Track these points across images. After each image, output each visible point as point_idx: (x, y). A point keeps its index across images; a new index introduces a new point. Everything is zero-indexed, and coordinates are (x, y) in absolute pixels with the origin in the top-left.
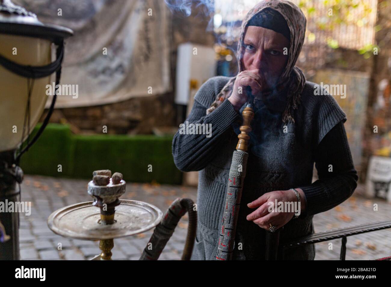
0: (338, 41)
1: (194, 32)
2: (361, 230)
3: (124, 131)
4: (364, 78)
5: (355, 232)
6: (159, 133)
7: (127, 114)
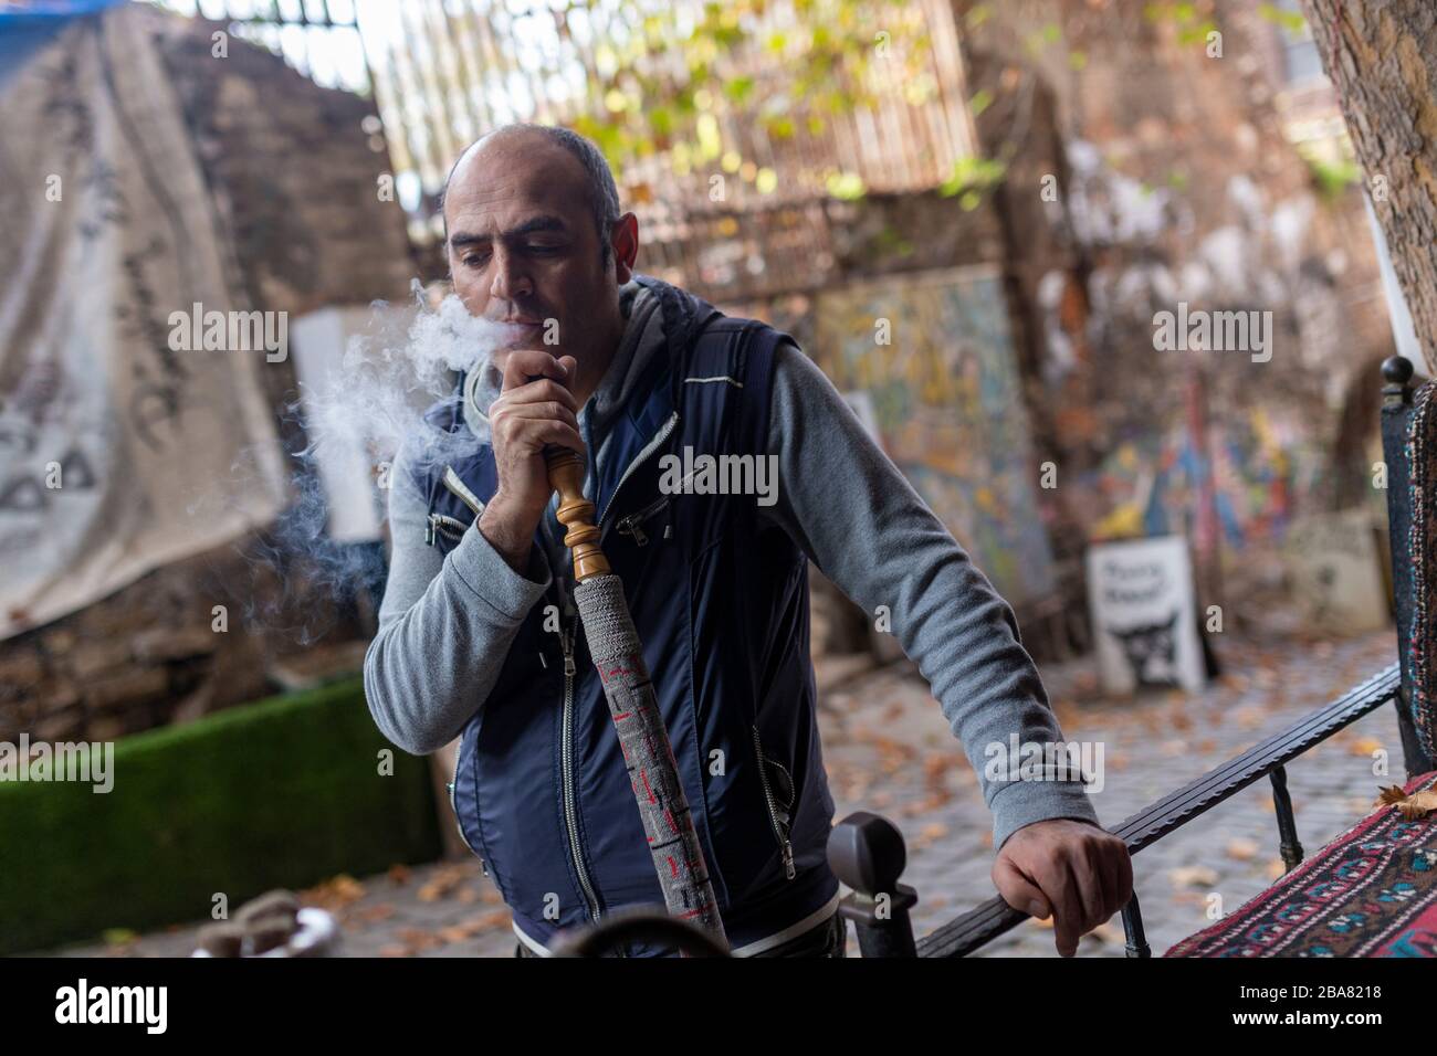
0: (863, 174)
1: (334, 261)
2: (1165, 821)
3: (158, 709)
4: (980, 281)
5: (1148, 831)
6: (297, 682)
7: (146, 642)
